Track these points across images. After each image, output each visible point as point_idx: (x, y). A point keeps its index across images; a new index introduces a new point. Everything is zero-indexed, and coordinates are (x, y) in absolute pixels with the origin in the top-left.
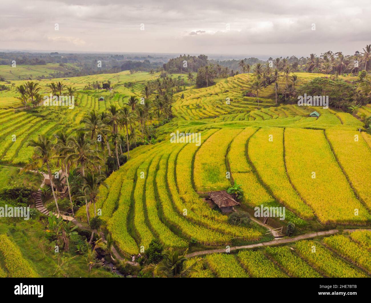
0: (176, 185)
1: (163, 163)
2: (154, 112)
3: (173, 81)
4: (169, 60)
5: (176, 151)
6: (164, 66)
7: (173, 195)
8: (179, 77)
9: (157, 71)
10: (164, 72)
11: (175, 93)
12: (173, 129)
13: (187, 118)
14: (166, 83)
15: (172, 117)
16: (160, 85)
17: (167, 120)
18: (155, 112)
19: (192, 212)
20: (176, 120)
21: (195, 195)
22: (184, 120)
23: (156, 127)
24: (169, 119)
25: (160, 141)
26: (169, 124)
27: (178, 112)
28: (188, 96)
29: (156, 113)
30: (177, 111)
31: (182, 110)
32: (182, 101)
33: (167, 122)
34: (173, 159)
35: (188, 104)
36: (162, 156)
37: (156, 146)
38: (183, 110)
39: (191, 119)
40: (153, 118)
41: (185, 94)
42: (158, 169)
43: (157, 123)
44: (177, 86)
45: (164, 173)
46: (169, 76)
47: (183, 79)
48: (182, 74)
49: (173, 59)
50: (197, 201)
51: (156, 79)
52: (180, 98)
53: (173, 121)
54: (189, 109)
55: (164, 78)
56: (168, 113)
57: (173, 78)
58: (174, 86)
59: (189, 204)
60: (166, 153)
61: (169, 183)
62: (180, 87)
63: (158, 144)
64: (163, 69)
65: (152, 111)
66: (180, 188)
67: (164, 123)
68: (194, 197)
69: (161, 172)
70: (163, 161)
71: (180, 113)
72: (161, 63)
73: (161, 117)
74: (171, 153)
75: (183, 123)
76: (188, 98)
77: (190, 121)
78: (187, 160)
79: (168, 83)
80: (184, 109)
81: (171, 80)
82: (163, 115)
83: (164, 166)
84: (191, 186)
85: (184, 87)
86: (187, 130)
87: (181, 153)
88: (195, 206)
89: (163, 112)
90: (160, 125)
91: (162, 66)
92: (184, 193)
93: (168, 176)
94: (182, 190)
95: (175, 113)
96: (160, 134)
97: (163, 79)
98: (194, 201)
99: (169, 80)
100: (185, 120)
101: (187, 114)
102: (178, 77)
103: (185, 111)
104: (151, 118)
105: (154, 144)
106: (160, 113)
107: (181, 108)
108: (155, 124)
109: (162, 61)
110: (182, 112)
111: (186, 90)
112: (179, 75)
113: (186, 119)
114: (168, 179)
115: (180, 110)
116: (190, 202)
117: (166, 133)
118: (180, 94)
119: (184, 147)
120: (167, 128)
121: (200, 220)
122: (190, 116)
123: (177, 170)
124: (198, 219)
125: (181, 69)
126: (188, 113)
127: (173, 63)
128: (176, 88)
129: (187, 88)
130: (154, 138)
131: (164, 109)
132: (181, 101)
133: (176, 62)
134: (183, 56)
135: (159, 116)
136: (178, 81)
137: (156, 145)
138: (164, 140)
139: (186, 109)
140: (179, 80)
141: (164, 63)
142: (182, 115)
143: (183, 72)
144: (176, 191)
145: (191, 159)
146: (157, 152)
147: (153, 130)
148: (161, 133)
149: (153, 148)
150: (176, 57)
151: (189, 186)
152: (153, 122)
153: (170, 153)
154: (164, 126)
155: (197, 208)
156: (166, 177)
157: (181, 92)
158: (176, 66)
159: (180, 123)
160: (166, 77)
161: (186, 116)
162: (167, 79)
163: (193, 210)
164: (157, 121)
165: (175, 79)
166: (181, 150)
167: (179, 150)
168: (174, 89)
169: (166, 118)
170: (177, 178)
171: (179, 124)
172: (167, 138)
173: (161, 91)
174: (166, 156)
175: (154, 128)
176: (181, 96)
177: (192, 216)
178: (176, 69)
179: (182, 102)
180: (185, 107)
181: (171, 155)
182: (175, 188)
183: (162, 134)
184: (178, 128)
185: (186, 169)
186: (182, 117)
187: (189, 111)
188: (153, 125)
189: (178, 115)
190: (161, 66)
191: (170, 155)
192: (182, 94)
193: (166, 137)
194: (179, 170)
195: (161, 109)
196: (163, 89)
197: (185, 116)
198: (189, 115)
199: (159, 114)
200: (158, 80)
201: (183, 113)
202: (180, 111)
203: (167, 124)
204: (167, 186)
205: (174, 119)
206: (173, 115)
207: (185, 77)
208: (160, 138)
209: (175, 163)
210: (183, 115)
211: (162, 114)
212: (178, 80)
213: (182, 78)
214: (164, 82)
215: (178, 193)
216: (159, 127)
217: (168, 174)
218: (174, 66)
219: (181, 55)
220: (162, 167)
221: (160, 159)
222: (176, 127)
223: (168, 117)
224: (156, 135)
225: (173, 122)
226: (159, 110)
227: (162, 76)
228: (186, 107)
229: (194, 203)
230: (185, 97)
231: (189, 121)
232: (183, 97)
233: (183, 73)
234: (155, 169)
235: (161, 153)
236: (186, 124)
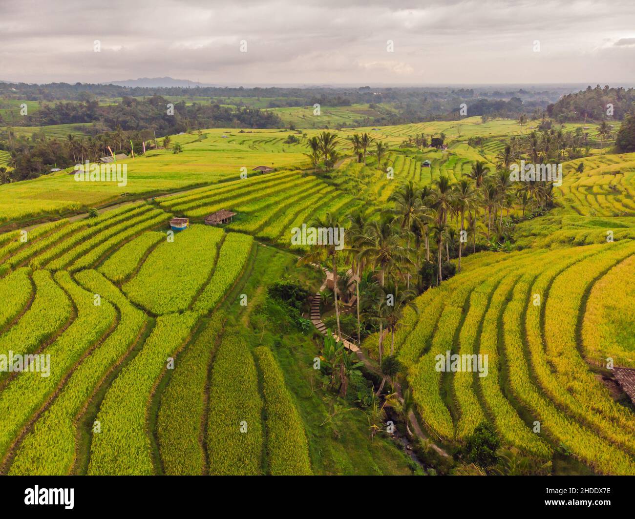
0: (543, 336)
1: (521, 290)
2: (516, 195)
3: (564, 137)
4: (561, 97)
5: (551, 273)
6: (550, 110)
7: (533, 353)
8: (579, 129)
9: (534, 119)
10: (548, 119)
11: (565, 160)
12: (551, 229)
13: (585, 210)
14: (548, 141)
15: (551, 205)
16: (535, 144)
17: (540, 210)
18: (518, 194)
19: (569, 396)
20: (560, 213)
21: (580, 363)
22: (576, 215)
23: (516, 221)
24: (544, 210)
25: (520, 248)
26: (543, 218)
27: (565, 197)
28: (593, 169)
29: (521, 196)
30: (563, 194)
31: (574, 194)
32: (579, 176)
33: (540, 215)
34: (542, 285)
35: (591, 184)
36: (520, 276)
37: (512, 256)
38: (577, 194)
39: (593, 214)
40: (513, 205)
41: (586, 163)
42: (509, 298)
43: (521, 214)
44: (570, 146)
45: (520, 309)
46: (557, 127)
47: (587, 134)
48: (586, 125)
49: (570, 96)
50: (583, 376)
51: (529, 132)
52: (573, 171)
53: (552, 214)
54: (592, 193)
55: (546, 131)
56: (545, 198)
57: (564, 131)
58: (564, 146)
59: (565, 378)
60: (529, 272)
61: (528, 329)
62: (578, 149)
63: (518, 252)
64: (547, 113)
65: (514, 192)
66: (549, 344)
67: (534, 216)
68: (578, 366)
69: (515, 306)
70: (522, 286)
71: (570, 200)
72: (543, 102)
73: (529, 204)
74: (540, 274)
75: (574, 220)
76: (592, 172)
77: (591, 218)
78: (572, 293)
79: (552, 141)
80: (579, 192)
81: (560, 135)
82: (534, 201)
83: (523, 296)
84: (574, 344)
85: (588, 150)
86: (582, 234)
87: (560, 277)
88: (576, 385)
89: (534, 195)
90: (525, 219)
91: (546, 109)
92: (556, 354)
93: (528, 316)
94: (554, 349)
95: (559, 198)
96: (522, 236)
97: (543, 132)
98: (577, 375)
99: (556, 134)
100: (580, 213)
101: (585, 203)
102: (575, 129)
103: (582, 197)
104: (509, 204)
105: (509, 253)
106: (528, 197)
107: (573, 190)
108: (515, 216)
109: (546, 99)
110: (574, 198)
111: (591, 155)
112: (578, 125)
113: (583, 212)
114: (527, 321)
115: (572, 194)
116: (566, 374)
117: (534, 235)
118: (577, 162)
119: (568, 267)
120: (539, 227)
121: (583, 414)
122: (590, 207)
123: (547, 308)
124: (580, 411)
125: (586, 115)
126: (587, 201)
127: (568, 103)
128: (568, 152)
129: (593, 151)
130: (509, 242)
131: (536, 190)
132: (575, 177)
133: (575, 101)
134: (593, 88)
135: (525, 201)
136: (574, 137)
137: (511, 254)
138: (529, 247)
139: (585, 192)
140: (578, 135)
141: (551, 102)
142: (573, 205)
143: (590, 119)
144: (541, 347)
145: (581, 292)
146: (511, 268)
147: (510, 226)
148: (524, 234)
149: (504, 259)
150: (577, 92)
151: (569, 345)
152: (512, 211)
153: (537, 273)
154: (532, 221)
155: (580, 389)
156: (523, 317)
157: (578, 159)
158: (576, 108)
159: (566, 218)
160: (550, 129)
161: (582, 207)
162: (552, 133)
163: (571, 390)
164: (519, 211)
165: (569, 133)
166: (562, 271)
167: (558, 271)
168: (564, 153)
169: (539, 207)
170: (546, 323)
171: (564, 221)
172: (535, 244)
173: (536, 154)
174: (528, 277)
175: (512, 223)
176: (577, 167)
177: (568, 402)
178: (573, 114)
179: (578, 179)
180: (582, 189)
181: (540, 278)
182: (540, 340)
183: (526, 237)
184: (561, 228)
185: (567, 310)
186: (573, 208)
187: (591, 198)
188: (512, 217)
189: (564, 203)
190: (543, 109)
191: (536, 277)
192: (579, 163)
193: (534, 242)
194: (551, 308)
195: (530, 189)
196: (541, 153)
197: (580, 208)
198: (590, 205)
199: (525, 198)
200: (533, 135)
201: (576, 200)
202: (571, 196)
203: (539, 219)
204: (523, 333)
205: (555, 211)
206: (554, 202)
207: (592, 130)
208: (520, 243)
209: (546, 295)
210: (576, 204)
211: (531, 198)
212: (575, 135)
213: (585, 132)
214: (544, 139)
215: (543, 351)
216: (522, 221)
217: (528, 312)
218: (572, 108)
219: (589, 87)
220: (518, 296)
221: (516, 282)
222: (558, 227)
223: (542, 204)
224: (515, 236)
225: (551, 217)
226: (527, 191)
227: (541, 128)
228: (586, 190)
229: (575, 378)
230: (586, 170)
231: (588, 218)
232: (580, 169)
233: (587, 122)
234: (503, 298)
235: (519, 272)
236: (580, 223)
